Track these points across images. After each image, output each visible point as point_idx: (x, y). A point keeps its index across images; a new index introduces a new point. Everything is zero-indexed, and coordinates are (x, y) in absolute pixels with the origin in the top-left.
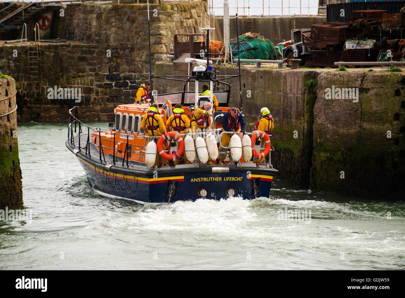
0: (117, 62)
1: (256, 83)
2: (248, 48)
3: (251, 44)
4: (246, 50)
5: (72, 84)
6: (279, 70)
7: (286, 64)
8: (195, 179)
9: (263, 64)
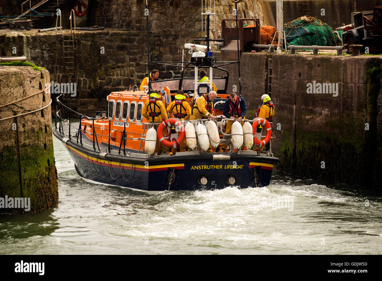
0: (160, 51)
1: (313, 72)
2: (303, 33)
3: (307, 29)
4: (301, 36)
5: (111, 75)
6: (338, 57)
7: (346, 50)
8: (195, 167)
9: (320, 50)
